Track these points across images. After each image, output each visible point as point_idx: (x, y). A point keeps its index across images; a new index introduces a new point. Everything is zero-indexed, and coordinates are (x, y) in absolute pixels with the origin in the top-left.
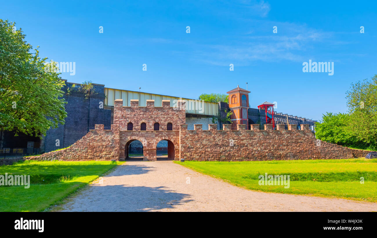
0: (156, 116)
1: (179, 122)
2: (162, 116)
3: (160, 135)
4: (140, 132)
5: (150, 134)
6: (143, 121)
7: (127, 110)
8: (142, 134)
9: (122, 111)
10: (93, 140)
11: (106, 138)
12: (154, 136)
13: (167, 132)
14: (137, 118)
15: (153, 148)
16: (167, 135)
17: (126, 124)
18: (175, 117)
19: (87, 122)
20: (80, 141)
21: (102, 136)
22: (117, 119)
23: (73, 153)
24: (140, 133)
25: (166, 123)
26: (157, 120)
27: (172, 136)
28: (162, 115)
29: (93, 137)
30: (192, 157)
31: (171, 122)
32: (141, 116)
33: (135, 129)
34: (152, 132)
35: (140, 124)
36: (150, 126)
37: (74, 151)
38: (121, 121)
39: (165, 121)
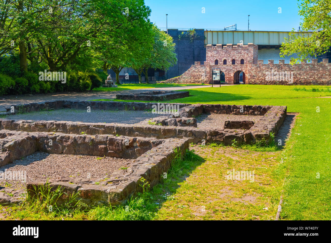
0: (233, 55)
1: (248, 59)
2: (237, 55)
3: (236, 67)
4: (222, 66)
5: (229, 67)
6: (225, 58)
7: (214, 51)
8: (224, 67)
9: (211, 52)
10: (194, 71)
11: (201, 70)
12: (232, 68)
13: (240, 65)
14: (221, 57)
15: (231, 76)
16: (240, 67)
17: (214, 61)
18: (246, 55)
20: (187, 72)
21: (199, 69)
22: (208, 58)
23: (183, 79)
24: (223, 67)
25: (240, 59)
26: (234, 58)
27: (244, 68)
28: (237, 54)
29: (194, 69)
30: (255, 82)
31: (243, 58)
32: (223, 55)
33: (219, 64)
34: (230, 65)
35: (223, 61)
36: (229, 62)
37: (183, 78)
38: (211, 59)
39: (239, 58)
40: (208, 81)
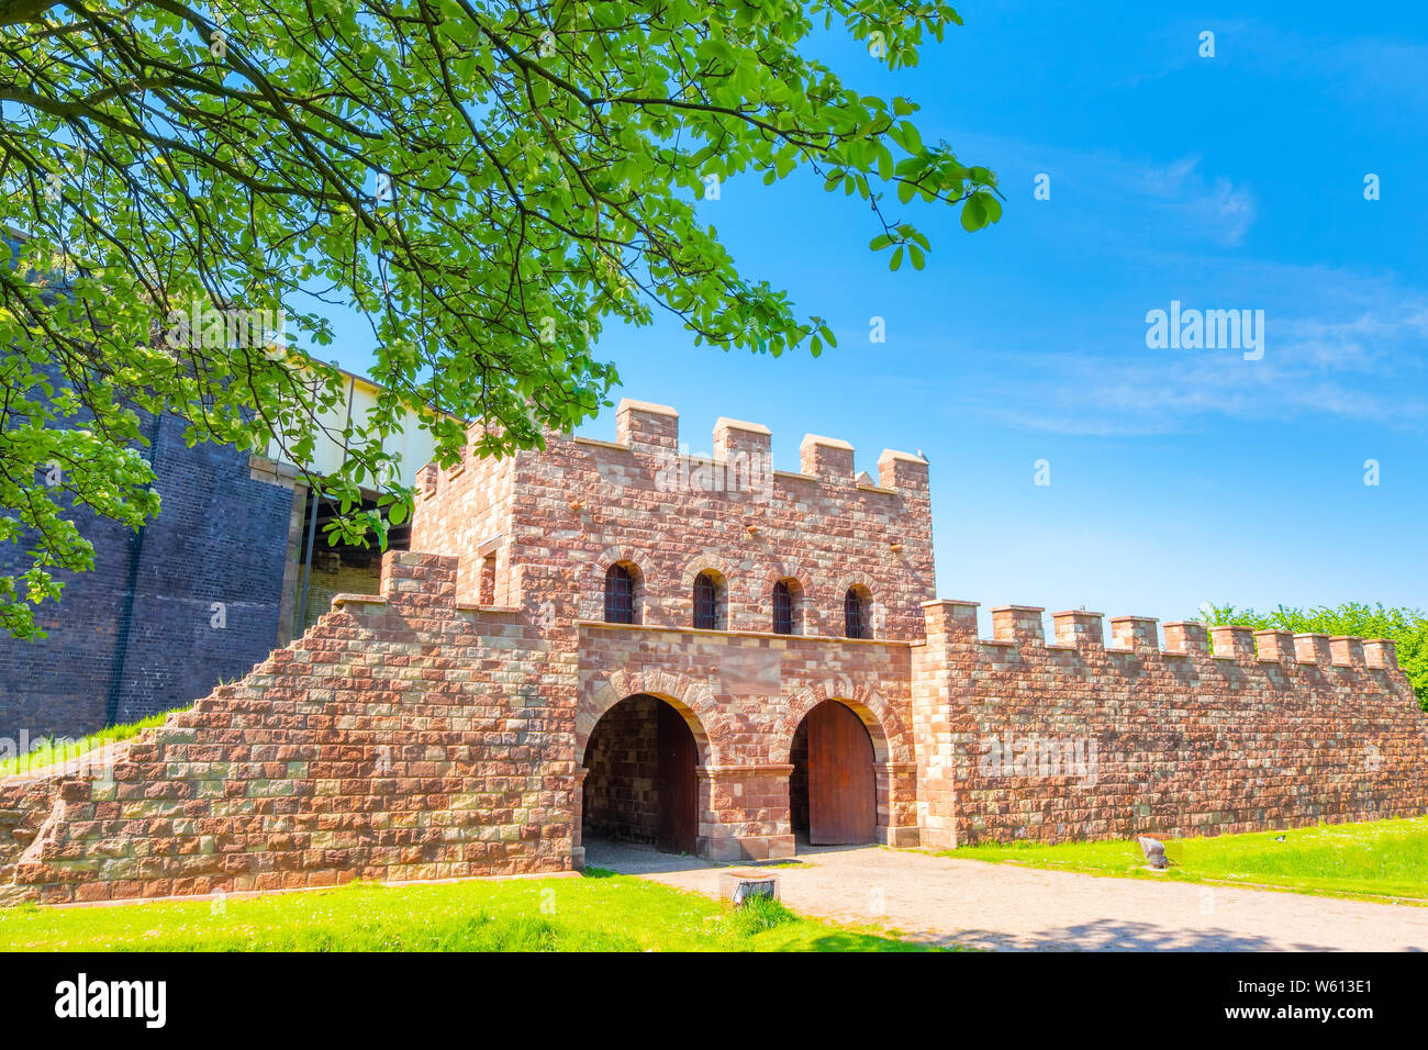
0: (782, 534)
1: (903, 587)
2: (818, 537)
3: (811, 665)
4: (687, 638)
5: (750, 661)
6: (710, 560)
7: (602, 468)
8: (702, 658)
9: (569, 469)
10: (368, 685)
11: (481, 677)
12: (775, 672)
13: (847, 647)
14: (670, 533)
15: (772, 756)
16: (850, 669)
17: (600, 573)
18: (883, 550)
19: (121, 556)
20: (246, 689)
21: (449, 653)
22: (534, 531)
23: (160, 814)
24: (692, 649)
25: (841, 586)
26: (790, 565)
27: (874, 676)
28: (815, 529)
29: (371, 657)
30: (1009, 819)
31: (867, 580)
32: (696, 522)
33: (656, 612)
34: (765, 641)
35: (688, 581)
36: (746, 605)
37: (171, 796)
38: (562, 549)
39: (835, 572)
40: (554, 833)
